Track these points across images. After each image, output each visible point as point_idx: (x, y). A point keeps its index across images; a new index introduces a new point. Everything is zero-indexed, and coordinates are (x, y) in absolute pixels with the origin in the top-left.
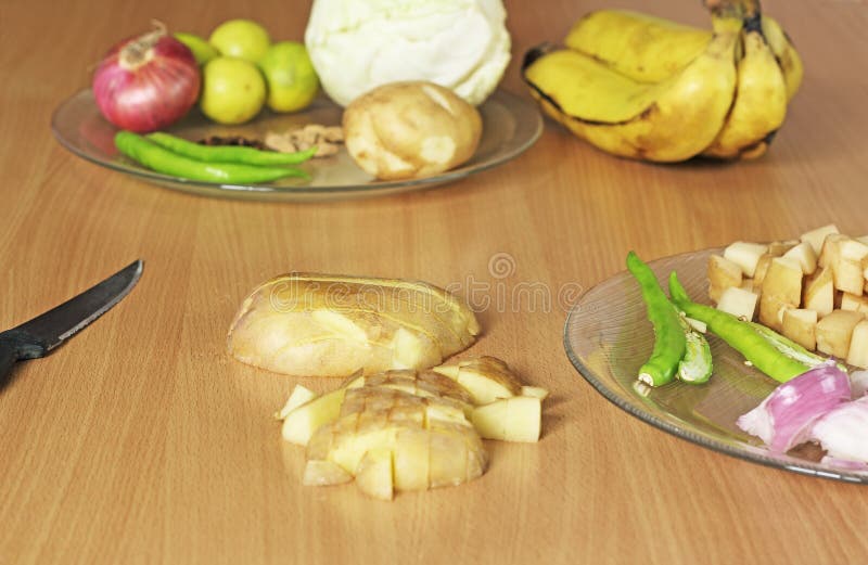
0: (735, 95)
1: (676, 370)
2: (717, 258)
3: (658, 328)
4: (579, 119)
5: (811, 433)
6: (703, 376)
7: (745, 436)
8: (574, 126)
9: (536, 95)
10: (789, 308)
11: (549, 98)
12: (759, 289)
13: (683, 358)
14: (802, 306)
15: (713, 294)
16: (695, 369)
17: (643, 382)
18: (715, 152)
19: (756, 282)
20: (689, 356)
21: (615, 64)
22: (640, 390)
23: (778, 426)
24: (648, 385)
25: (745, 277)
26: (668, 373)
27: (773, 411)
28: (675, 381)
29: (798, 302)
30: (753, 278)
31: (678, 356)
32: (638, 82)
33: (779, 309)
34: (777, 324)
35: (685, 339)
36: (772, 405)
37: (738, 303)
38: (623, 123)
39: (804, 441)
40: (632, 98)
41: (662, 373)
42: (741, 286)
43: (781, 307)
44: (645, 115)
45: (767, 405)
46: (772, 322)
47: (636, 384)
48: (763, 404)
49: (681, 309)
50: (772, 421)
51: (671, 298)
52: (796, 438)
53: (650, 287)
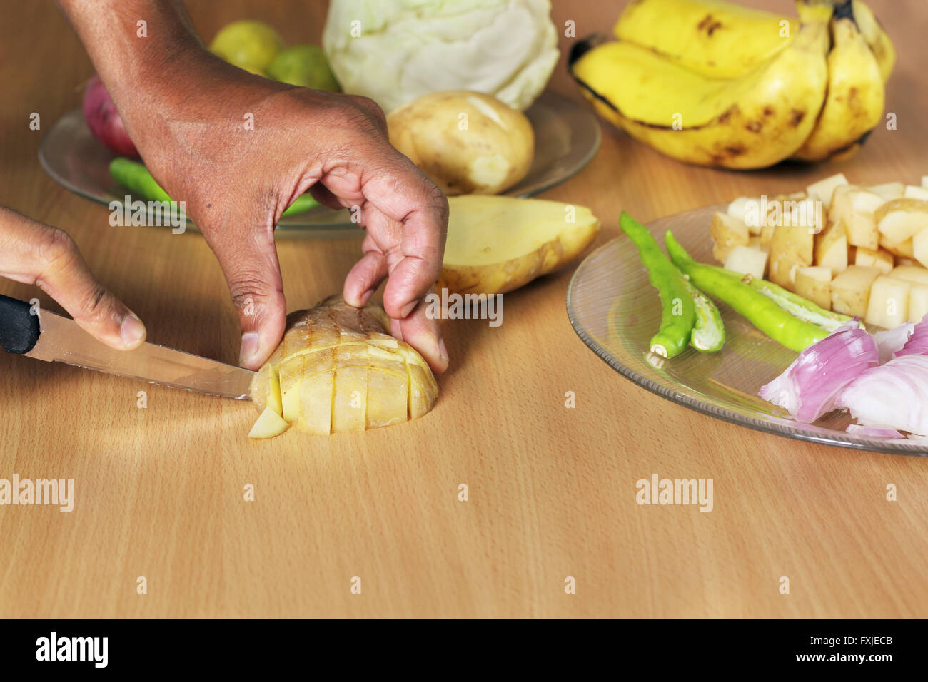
0: (827, 93)
1: (688, 338)
2: (720, 216)
3: (663, 294)
4: (642, 123)
5: (840, 400)
6: (717, 344)
7: (769, 407)
8: (635, 131)
9: (588, 95)
10: (801, 266)
11: (603, 99)
12: (769, 249)
13: (694, 325)
14: (815, 263)
15: (718, 254)
16: (708, 337)
17: (655, 354)
18: (804, 156)
19: (763, 239)
20: (700, 323)
21: (678, 58)
22: (654, 362)
23: (803, 395)
24: (661, 357)
25: (752, 235)
26: (681, 343)
27: (798, 380)
28: (689, 351)
29: (810, 259)
30: (760, 235)
31: (689, 324)
32: (709, 79)
33: (790, 268)
34: (789, 283)
35: (694, 305)
36: (797, 373)
37: (746, 262)
38: (696, 128)
39: (832, 410)
40: (705, 98)
41: (676, 343)
42: (749, 245)
43: (793, 264)
44: (724, 118)
45: (791, 373)
46: (783, 280)
47: (648, 356)
48: (787, 373)
49: (684, 271)
50: (798, 390)
51: (673, 260)
52: (823, 407)
53: (649, 249)
